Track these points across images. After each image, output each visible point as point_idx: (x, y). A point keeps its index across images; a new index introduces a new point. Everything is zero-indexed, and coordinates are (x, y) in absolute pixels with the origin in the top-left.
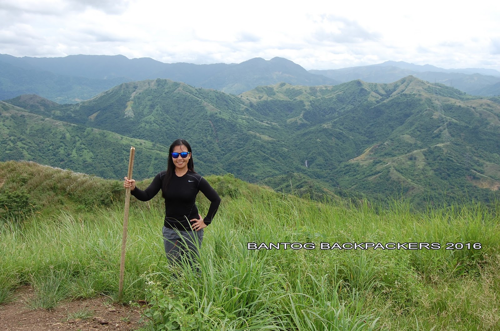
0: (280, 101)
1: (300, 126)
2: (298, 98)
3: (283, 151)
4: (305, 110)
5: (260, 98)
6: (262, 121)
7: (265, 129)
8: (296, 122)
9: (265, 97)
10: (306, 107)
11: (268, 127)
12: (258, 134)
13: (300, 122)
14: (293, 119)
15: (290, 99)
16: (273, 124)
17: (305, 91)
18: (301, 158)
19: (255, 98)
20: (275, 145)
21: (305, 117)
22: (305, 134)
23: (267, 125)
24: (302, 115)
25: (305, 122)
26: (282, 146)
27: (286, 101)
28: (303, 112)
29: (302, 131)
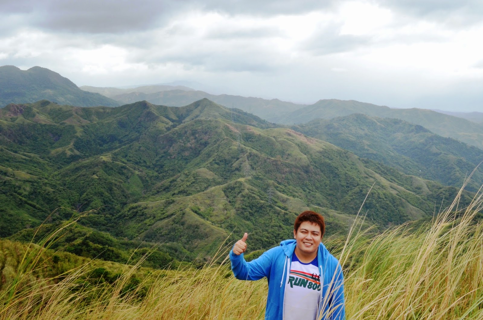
0: (42, 126)
1: (69, 159)
2: (68, 122)
3: (47, 192)
4: (77, 137)
5: (13, 120)
6: (16, 152)
7: (20, 162)
8: (64, 153)
9: (20, 119)
10: (79, 134)
11: (25, 159)
12: (10, 170)
13: (69, 153)
14: (60, 150)
15: (56, 122)
16: (32, 155)
17: (76, 113)
18: (72, 200)
19: (6, 120)
20: (35, 184)
21: (77, 146)
22: (77, 169)
23: (24, 157)
24: (72, 144)
25: (77, 152)
26: (45, 184)
27: (51, 125)
28: (74, 139)
29: (72, 166)
